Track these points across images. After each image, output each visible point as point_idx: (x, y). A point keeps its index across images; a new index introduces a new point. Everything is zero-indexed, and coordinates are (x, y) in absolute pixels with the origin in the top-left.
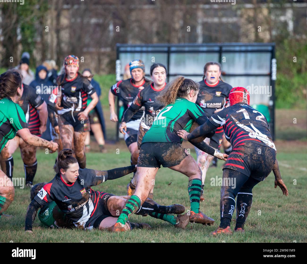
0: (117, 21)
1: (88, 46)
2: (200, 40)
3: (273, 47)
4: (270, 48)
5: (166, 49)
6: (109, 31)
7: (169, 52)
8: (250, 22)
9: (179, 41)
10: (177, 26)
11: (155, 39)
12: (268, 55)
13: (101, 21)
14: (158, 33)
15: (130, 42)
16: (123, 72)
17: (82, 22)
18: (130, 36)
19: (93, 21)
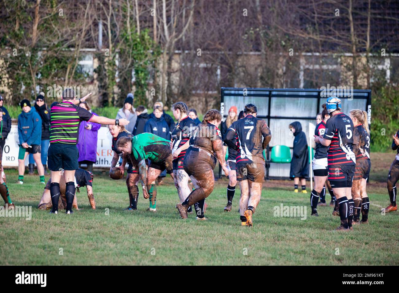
0: (224, 66)
1: (196, 89)
2: (302, 85)
3: (369, 93)
4: (366, 94)
5: (268, 93)
6: (217, 75)
7: (270, 96)
8: (349, 70)
9: (282, 86)
10: (280, 72)
11: (259, 84)
12: (365, 101)
13: (209, 65)
14: (262, 78)
15: (236, 86)
16: (227, 114)
17: (192, 66)
18: (236, 80)
19: (202, 65)
